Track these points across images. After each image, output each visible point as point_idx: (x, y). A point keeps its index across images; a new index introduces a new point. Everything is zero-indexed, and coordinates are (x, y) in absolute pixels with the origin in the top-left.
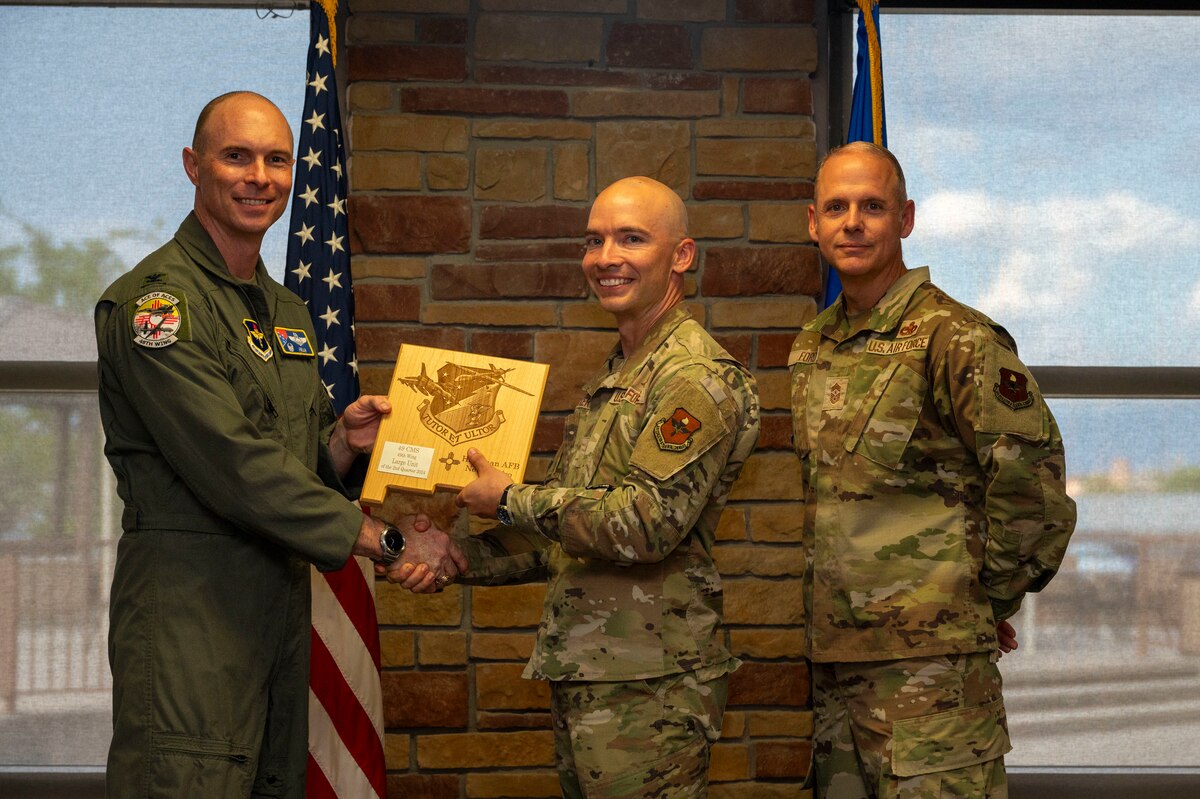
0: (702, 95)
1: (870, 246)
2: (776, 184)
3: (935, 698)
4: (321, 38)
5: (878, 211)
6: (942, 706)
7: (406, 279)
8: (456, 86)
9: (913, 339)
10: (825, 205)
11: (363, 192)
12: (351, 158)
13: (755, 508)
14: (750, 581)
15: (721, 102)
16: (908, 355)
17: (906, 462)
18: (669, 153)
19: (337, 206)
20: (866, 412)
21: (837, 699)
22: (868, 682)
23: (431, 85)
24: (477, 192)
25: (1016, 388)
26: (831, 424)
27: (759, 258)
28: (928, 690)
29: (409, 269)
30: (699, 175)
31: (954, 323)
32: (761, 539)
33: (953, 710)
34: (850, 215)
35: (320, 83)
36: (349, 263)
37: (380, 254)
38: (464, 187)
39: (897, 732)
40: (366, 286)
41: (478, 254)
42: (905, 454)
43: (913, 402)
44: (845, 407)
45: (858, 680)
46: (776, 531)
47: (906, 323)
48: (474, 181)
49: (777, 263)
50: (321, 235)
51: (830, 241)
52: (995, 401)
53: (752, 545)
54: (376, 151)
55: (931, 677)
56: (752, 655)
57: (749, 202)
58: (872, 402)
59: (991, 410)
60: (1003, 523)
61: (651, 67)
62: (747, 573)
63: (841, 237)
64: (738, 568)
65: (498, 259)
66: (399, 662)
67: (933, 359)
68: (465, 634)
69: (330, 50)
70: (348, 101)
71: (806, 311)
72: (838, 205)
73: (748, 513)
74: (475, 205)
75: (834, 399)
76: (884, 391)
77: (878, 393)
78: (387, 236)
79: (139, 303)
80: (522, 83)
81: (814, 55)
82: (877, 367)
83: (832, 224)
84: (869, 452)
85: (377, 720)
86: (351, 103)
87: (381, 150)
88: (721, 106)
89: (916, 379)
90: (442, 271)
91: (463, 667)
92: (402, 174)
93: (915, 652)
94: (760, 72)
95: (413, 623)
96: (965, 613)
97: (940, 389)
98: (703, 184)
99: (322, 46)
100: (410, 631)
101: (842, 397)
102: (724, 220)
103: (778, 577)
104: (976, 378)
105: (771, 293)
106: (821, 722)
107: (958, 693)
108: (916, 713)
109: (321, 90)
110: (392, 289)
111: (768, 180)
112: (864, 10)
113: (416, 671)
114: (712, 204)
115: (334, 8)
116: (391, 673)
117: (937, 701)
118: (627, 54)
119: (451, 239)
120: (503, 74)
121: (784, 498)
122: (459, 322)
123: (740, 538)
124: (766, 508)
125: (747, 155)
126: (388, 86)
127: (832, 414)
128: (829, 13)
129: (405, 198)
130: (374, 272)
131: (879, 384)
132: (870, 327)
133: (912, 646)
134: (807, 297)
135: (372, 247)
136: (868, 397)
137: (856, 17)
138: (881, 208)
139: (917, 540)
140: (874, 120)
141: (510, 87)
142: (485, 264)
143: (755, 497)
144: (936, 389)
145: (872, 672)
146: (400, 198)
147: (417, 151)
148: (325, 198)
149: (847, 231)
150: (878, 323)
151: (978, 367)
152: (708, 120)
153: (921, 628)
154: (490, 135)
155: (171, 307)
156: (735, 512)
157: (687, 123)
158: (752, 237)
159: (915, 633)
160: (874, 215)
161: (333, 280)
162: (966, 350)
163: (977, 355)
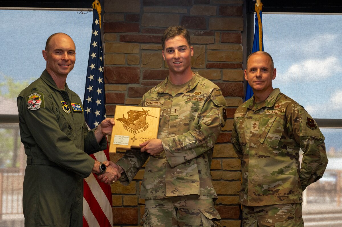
0: (209, 37)
1: (263, 82)
2: (231, 64)
3: (287, 216)
4: (96, 20)
5: (266, 71)
6: (290, 218)
7: (121, 91)
8: (136, 34)
9: (280, 109)
10: (250, 70)
11: (108, 65)
12: (105, 55)
13: (224, 160)
14: (223, 182)
15: (215, 39)
16: (279, 114)
17: (279, 146)
18: (199, 55)
19: (101, 69)
20: (267, 131)
21: (253, 217)
22: (266, 211)
23: (129, 34)
24: (142, 66)
25: (312, 123)
26: (254, 135)
27: (226, 86)
28: (285, 213)
29: (122, 88)
30: (208, 61)
31: (292, 104)
32: (226, 169)
33: (292, 219)
34: (257, 73)
35: (96, 33)
36: (104, 86)
37: (113, 84)
38: (138, 64)
39: (276, 226)
40: (109, 93)
41: (142, 84)
42: (279, 144)
43: (281, 128)
44: (259, 130)
45: (262, 211)
46: (230, 167)
47: (276, 105)
48: (141, 62)
49: (231, 87)
50: (96, 78)
51: (251, 80)
52: (306, 127)
53: (223, 171)
54: (112, 53)
55: (286, 210)
56: (222, 204)
57: (223, 69)
58: (268, 128)
59: (305, 130)
60: (308, 163)
61: (194, 29)
62: (222, 179)
63: (255, 79)
64: (219, 178)
65: (148, 86)
66: (118, 204)
67: (287, 115)
68: (137, 196)
69: (99, 23)
70: (104, 39)
71: (239, 102)
72: (254, 70)
73: (222, 161)
74: (142, 69)
75: (254, 127)
76: (272, 125)
77: (270, 125)
78: (115, 78)
79: (29, 97)
80: (156, 34)
81: (243, 26)
82: (269, 118)
83: (252, 75)
84: (268, 143)
85: (111, 222)
86: (105, 39)
87: (114, 53)
88: (214, 41)
89: (282, 121)
90: (131, 89)
91: (136, 206)
92: (120, 60)
93: (282, 202)
94: (227, 31)
95: (122, 193)
96: (296, 191)
97: (289, 124)
98: (209, 64)
99: (97, 22)
100: (121, 195)
101: (257, 127)
102: (215, 74)
103: (230, 180)
104: (300, 120)
105: (229, 96)
106: (247, 224)
107: (294, 214)
108: (281, 220)
109: (96, 35)
110: (116, 94)
111: (228, 63)
112: (257, 13)
113: (122, 207)
114: (211, 70)
115: (100, 11)
116: (115, 208)
117: (288, 217)
118: (187, 25)
119: (134, 79)
120: (150, 31)
121: (232, 157)
122: (136, 104)
123: (219, 169)
124: (227, 160)
125: (222, 55)
126: (116, 34)
127: (254, 132)
128: (247, 14)
129: (120, 67)
130: (111, 89)
131: (270, 123)
132: (266, 106)
133: (282, 200)
134: (240, 97)
135: (111, 81)
136: (267, 127)
137: (255, 15)
138: (267, 70)
139: (283, 170)
140: (260, 45)
141: (152, 35)
142: (144, 87)
143: (224, 157)
144: (287, 124)
145: (268, 208)
146: (119, 67)
147: (124, 53)
148: (97, 67)
149: (257, 77)
150: (268, 105)
151: (300, 117)
152: (211, 45)
153: (284, 195)
154: (146, 49)
155: (39, 98)
156: (218, 161)
157: (205, 46)
158: (223, 80)
159: (283, 196)
160: (265, 73)
161: (99, 91)
162: (297, 112)
163: (300, 114)
